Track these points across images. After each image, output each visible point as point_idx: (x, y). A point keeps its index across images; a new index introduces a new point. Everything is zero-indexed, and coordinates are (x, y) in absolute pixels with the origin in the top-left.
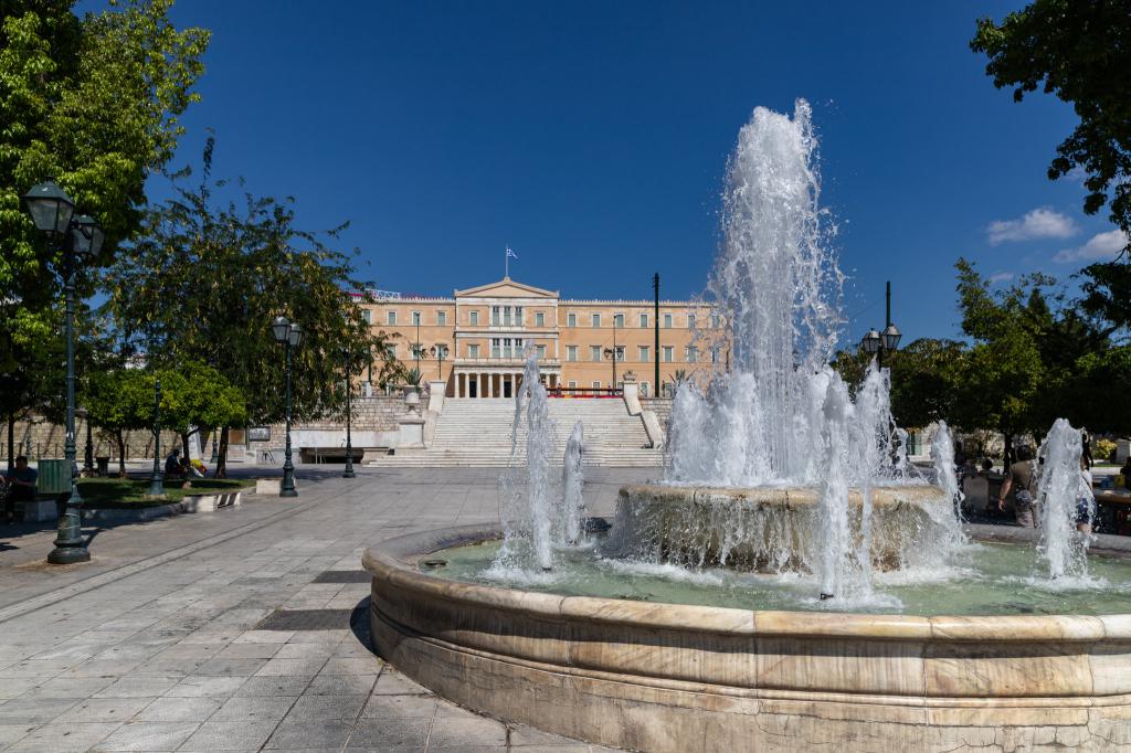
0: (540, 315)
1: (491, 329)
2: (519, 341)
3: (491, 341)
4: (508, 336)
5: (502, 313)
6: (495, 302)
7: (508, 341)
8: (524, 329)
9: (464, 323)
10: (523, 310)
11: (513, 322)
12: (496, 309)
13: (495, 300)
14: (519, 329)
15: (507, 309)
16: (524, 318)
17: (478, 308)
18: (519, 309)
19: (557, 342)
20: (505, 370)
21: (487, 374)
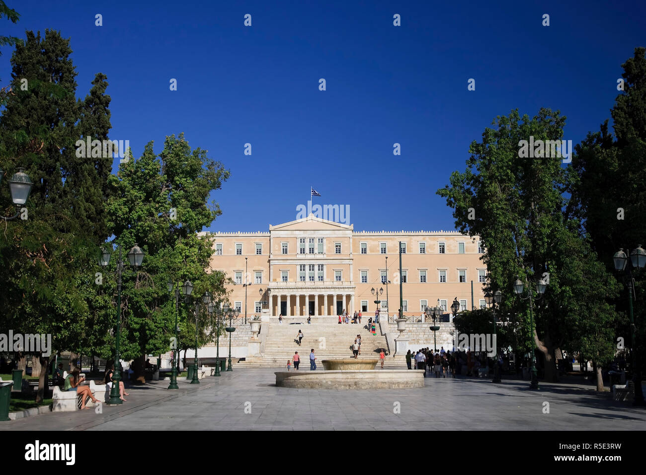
0: (338, 246)
1: (298, 257)
2: (321, 267)
3: (299, 267)
4: (312, 262)
5: (307, 244)
6: (301, 234)
7: (312, 267)
8: (325, 257)
9: (277, 253)
10: (325, 240)
11: (316, 251)
14: (321, 256)
15: (312, 240)
16: (325, 248)
17: (289, 240)
18: (321, 241)
19: (351, 266)
20: (310, 291)
21: (295, 295)
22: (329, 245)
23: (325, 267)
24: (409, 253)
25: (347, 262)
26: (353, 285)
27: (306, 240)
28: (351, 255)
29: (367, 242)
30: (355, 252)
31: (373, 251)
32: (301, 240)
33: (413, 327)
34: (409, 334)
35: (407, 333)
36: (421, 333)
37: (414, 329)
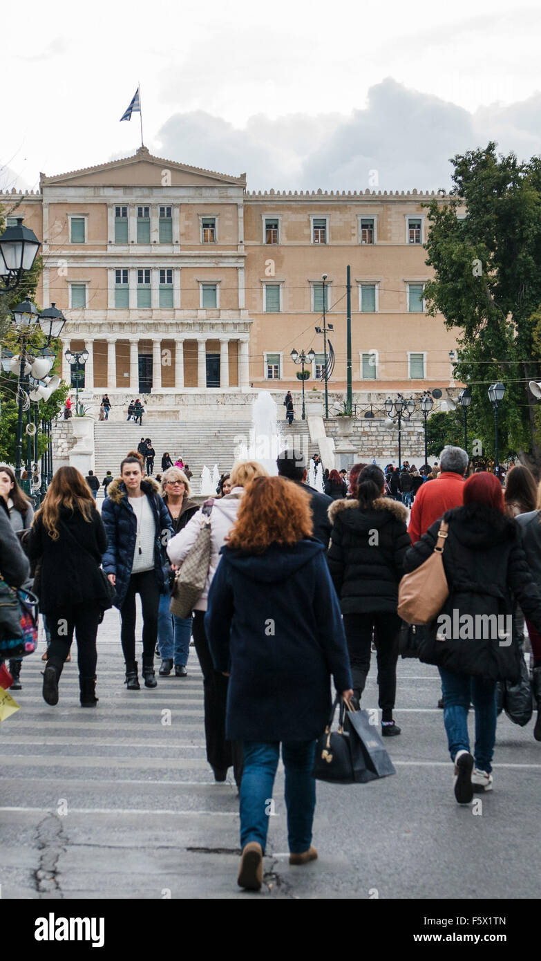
0: (209, 225)
1: (112, 250)
2: (167, 275)
3: (112, 275)
4: (145, 264)
5: (133, 221)
6: (119, 197)
7: (144, 275)
8: (177, 250)
9: (59, 240)
10: (176, 212)
11: (155, 236)
12: (121, 212)
13: (120, 192)
14: (166, 250)
15: (144, 212)
16: (177, 229)
17: (89, 210)
18: (166, 213)
19: (241, 273)
20: (142, 332)
21: (105, 340)
22: (187, 223)
23: (176, 276)
24: (382, 243)
25: (231, 263)
26: (245, 316)
27: (129, 211)
28: (241, 248)
29: (282, 215)
30: (252, 239)
31: (295, 238)
32: (118, 209)
33: (370, 427)
34: (363, 439)
35: (360, 436)
36: (386, 438)
37: (373, 429)
